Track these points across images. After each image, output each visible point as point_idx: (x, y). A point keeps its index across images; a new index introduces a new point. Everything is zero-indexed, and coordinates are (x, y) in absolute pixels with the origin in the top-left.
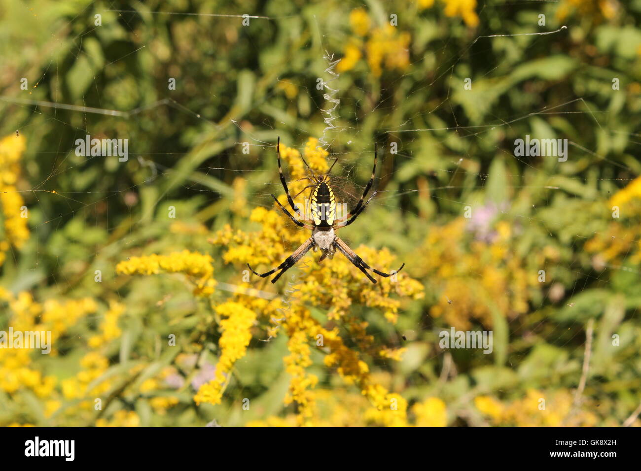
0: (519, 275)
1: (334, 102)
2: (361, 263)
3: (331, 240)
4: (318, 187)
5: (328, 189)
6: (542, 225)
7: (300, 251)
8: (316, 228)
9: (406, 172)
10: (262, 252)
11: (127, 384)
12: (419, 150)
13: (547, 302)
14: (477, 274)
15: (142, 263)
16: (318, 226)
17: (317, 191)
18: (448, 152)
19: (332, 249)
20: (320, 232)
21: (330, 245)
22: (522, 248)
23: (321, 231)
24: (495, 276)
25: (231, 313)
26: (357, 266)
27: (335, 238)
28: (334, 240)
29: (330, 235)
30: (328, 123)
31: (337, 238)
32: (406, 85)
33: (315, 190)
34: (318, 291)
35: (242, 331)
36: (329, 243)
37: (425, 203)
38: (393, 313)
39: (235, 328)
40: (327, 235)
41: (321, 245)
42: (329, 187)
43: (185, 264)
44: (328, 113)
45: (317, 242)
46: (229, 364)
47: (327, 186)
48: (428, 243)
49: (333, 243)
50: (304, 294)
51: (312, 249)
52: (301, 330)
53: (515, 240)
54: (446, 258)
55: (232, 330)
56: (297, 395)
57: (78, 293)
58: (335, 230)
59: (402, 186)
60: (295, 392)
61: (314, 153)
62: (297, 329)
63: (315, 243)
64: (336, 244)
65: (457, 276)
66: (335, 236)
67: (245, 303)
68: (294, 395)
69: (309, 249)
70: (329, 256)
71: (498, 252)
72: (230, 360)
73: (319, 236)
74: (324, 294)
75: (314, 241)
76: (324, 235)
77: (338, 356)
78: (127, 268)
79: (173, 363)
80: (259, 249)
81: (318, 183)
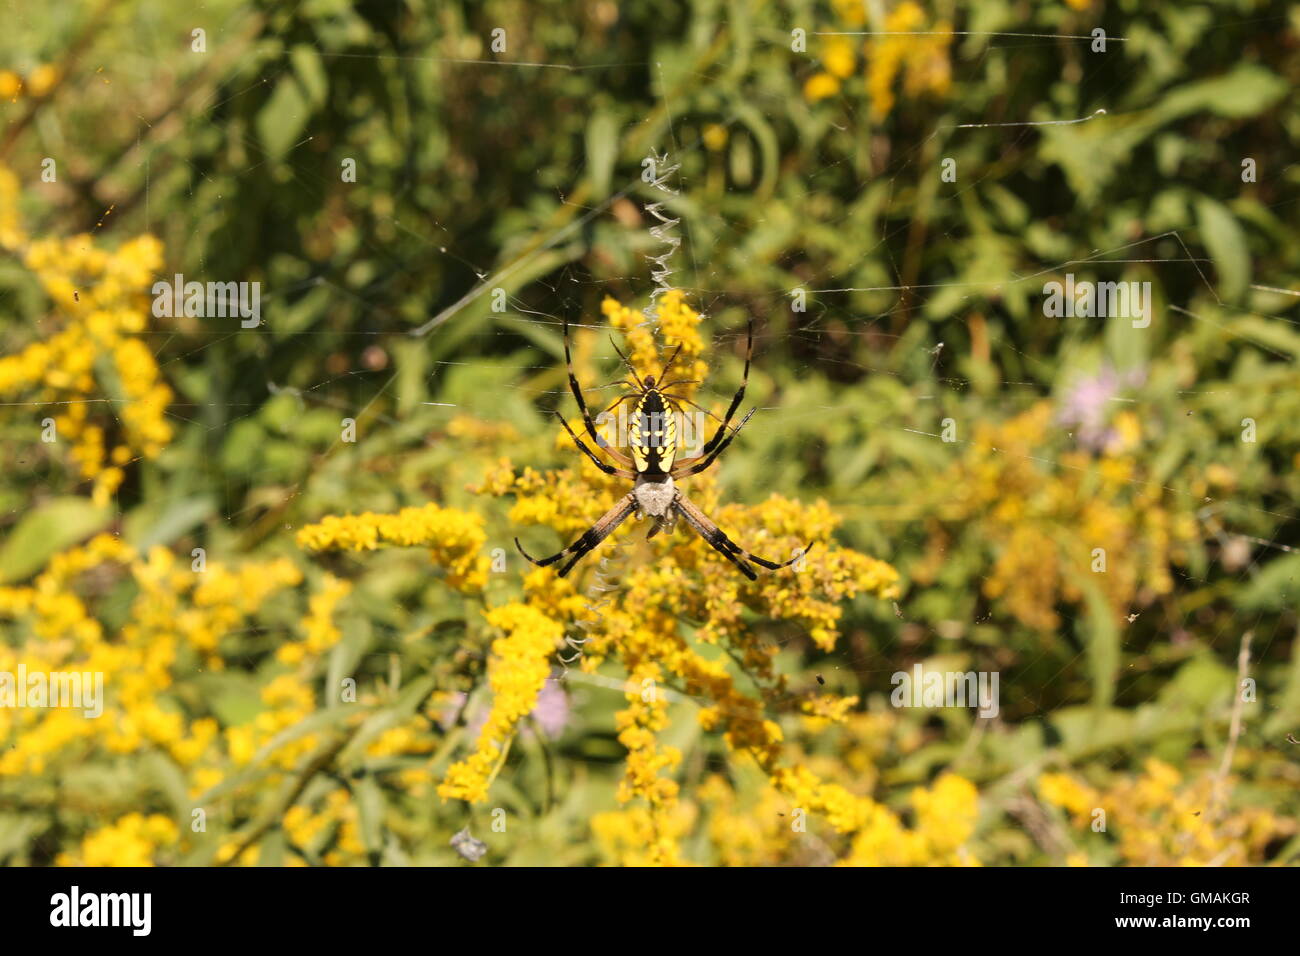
0: (1156, 518)
1: (670, 242)
2: (725, 543)
3: (669, 498)
4: (644, 400)
5: (662, 404)
6: (1208, 416)
7: (610, 519)
8: (640, 476)
9: (946, 300)
10: (572, 509)
11: (339, 747)
12: (972, 257)
13: (1216, 570)
14: (1072, 517)
15: (345, 529)
16: (643, 473)
17: (642, 406)
18: (1030, 261)
19: (670, 516)
20: (647, 485)
21: (667, 509)
22: (1164, 465)
23: (648, 481)
24: (1108, 521)
25: (516, 625)
26: (719, 548)
27: (676, 495)
28: (674, 499)
29: (666, 490)
30: (659, 280)
31: (679, 495)
32: (945, 126)
33: (638, 406)
34: (681, 586)
35: (532, 660)
36: (665, 505)
37: (979, 368)
38: (826, 628)
39: (521, 655)
40: (661, 490)
41: (648, 508)
42: (663, 400)
43: (429, 529)
44: (659, 262)
45: (642, 502)
46: (505, 724)
47: (660, 398)
48: (976, 453)
49: (672, 504)
50: (654, 591)
51: (632, 514)
52: (652, 658)
53: (1150, 447)
54: (1009, 484)
55: (513, 658)
56: (640, 786)
57: (275, 546)
58: (675, 480)
59: (937, 329)
60: (637, 782)
61: (674, 317)
62: (644, 658)
63: (638, 505)
64: (677, 507)
65: (1033, 519)
66: (676, 492)
67: (544, 605)
68: (636, 787)
69: (626, 515)
70: (667, 527)
71: (1116, 472)
72: (508, 718)
73: (644, 491)
74: (694, 592)
75: (636, 500)
76: (656, 489)
77: (724, 711)
78: (316, 538)
79: (421, 708)
80: (566, 504)
81: (645, 391)
